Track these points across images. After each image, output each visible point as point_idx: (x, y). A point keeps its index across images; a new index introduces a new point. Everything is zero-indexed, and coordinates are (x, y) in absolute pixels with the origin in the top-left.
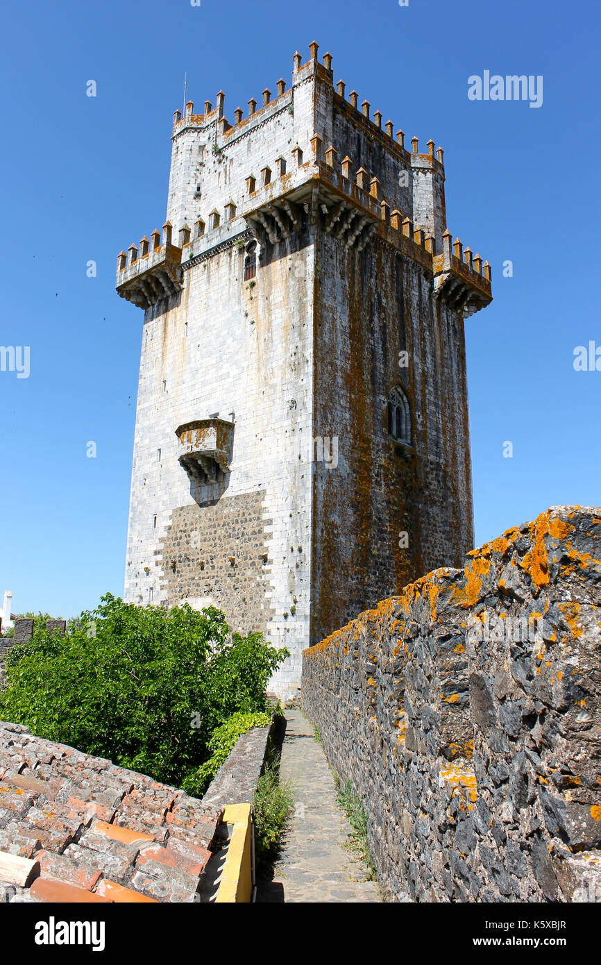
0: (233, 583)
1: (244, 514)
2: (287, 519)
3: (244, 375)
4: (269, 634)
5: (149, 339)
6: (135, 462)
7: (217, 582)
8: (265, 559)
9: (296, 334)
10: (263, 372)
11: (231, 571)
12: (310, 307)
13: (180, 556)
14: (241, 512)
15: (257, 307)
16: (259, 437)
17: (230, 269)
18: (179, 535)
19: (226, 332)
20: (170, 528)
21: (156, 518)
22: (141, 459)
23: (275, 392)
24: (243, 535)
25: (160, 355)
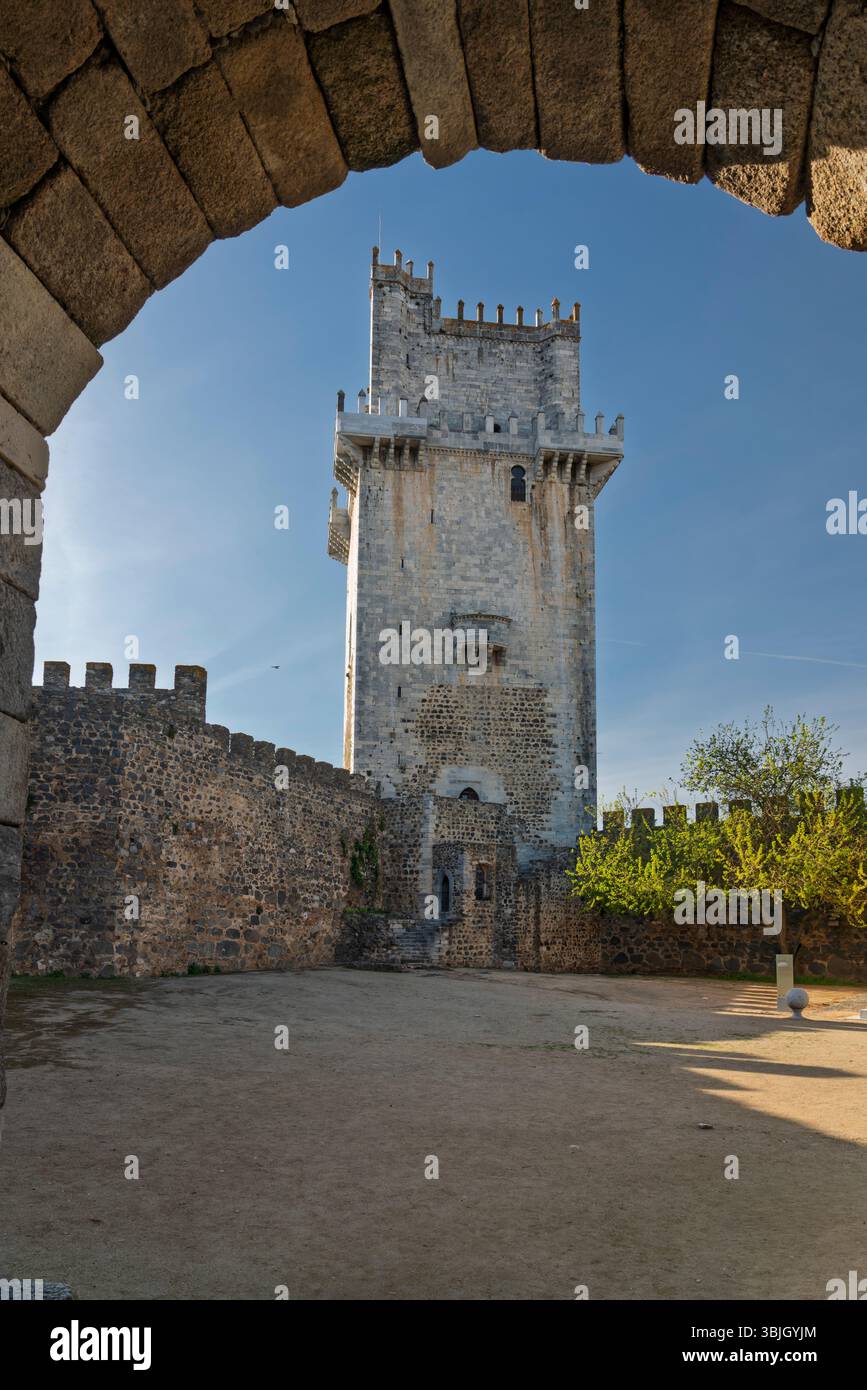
5: (371, 505)
7: (492, 755)
8: (550, 743)
19: (490, 539)
20: (424, 701)
21: (400, 688)
22: (372, 626)
23: (556, 612)
24: (523, 720)
25: (392, 528)
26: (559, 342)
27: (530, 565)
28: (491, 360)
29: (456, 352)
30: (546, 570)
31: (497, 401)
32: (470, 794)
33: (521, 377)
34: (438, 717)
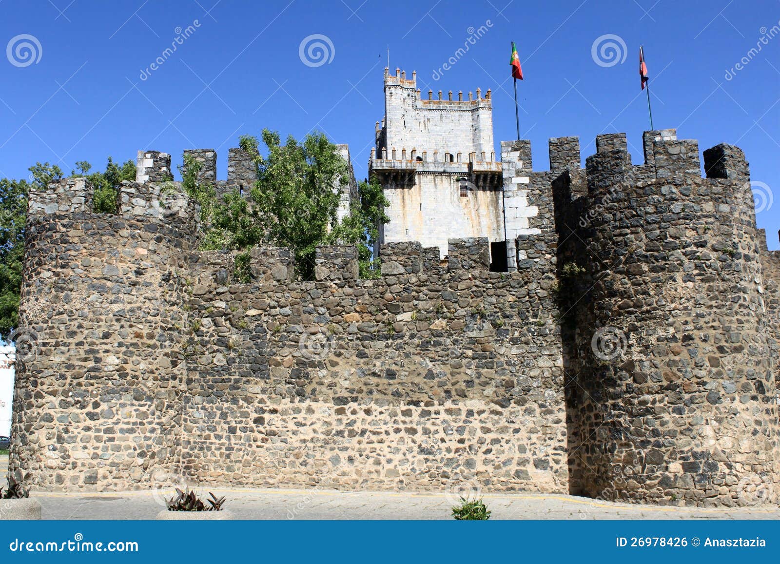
9: (495, 232)
15: (471, 212)
17: (451, 187)
19: (451, 218)
25: (401, 215)
26: (481, 111)
27: (471, 230)
28: (447, 121)
29: (429, 118)
30: (480, 231)
31: (451, 141)
33: (463, 129)
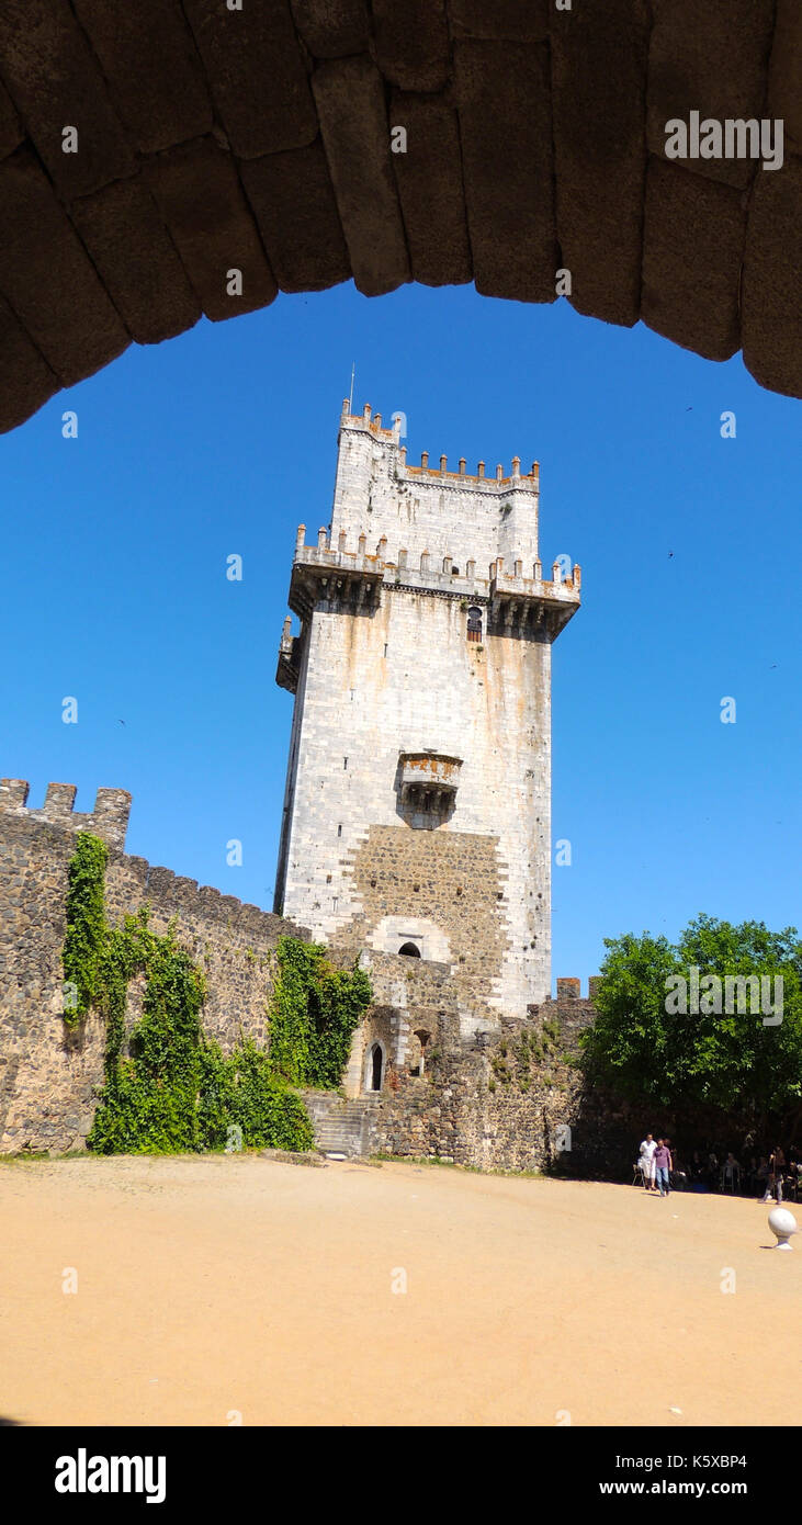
0: (459, 911)
1: (473, 852)
2: (525, 868)
3: (471, 726)
4: (505, 961)
5: (324, 635)
6: (303, 759)
7: (437, 907)
8: (500, 897)
9: (533, 716)
10: (494, 733)
11: (457, 899)
12: (546, 700)
13: (383, 873)
14: (469, 849)
15: (486, 671)
16: (492, 789)
17: (450, 621)
18: (381, 852)
19: (445, 678)
20: (365, 842)
21: (340, 827)
22: (315, 759)
23: (509, 756)
24: (472, 870)
25: (344, 660)
26: (517, 496)
27: (484, 706)
28: (452, 507)
29: (418, 497)
30: (501, 710)
31: (457, 544)
32: (409, 951)
33: (481, 525)
34: (380, 861)
